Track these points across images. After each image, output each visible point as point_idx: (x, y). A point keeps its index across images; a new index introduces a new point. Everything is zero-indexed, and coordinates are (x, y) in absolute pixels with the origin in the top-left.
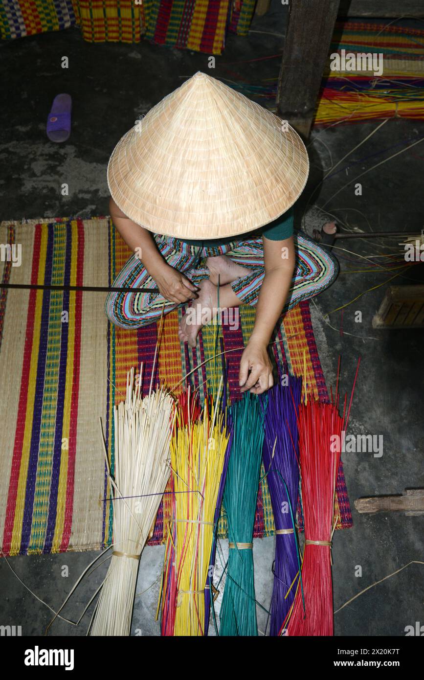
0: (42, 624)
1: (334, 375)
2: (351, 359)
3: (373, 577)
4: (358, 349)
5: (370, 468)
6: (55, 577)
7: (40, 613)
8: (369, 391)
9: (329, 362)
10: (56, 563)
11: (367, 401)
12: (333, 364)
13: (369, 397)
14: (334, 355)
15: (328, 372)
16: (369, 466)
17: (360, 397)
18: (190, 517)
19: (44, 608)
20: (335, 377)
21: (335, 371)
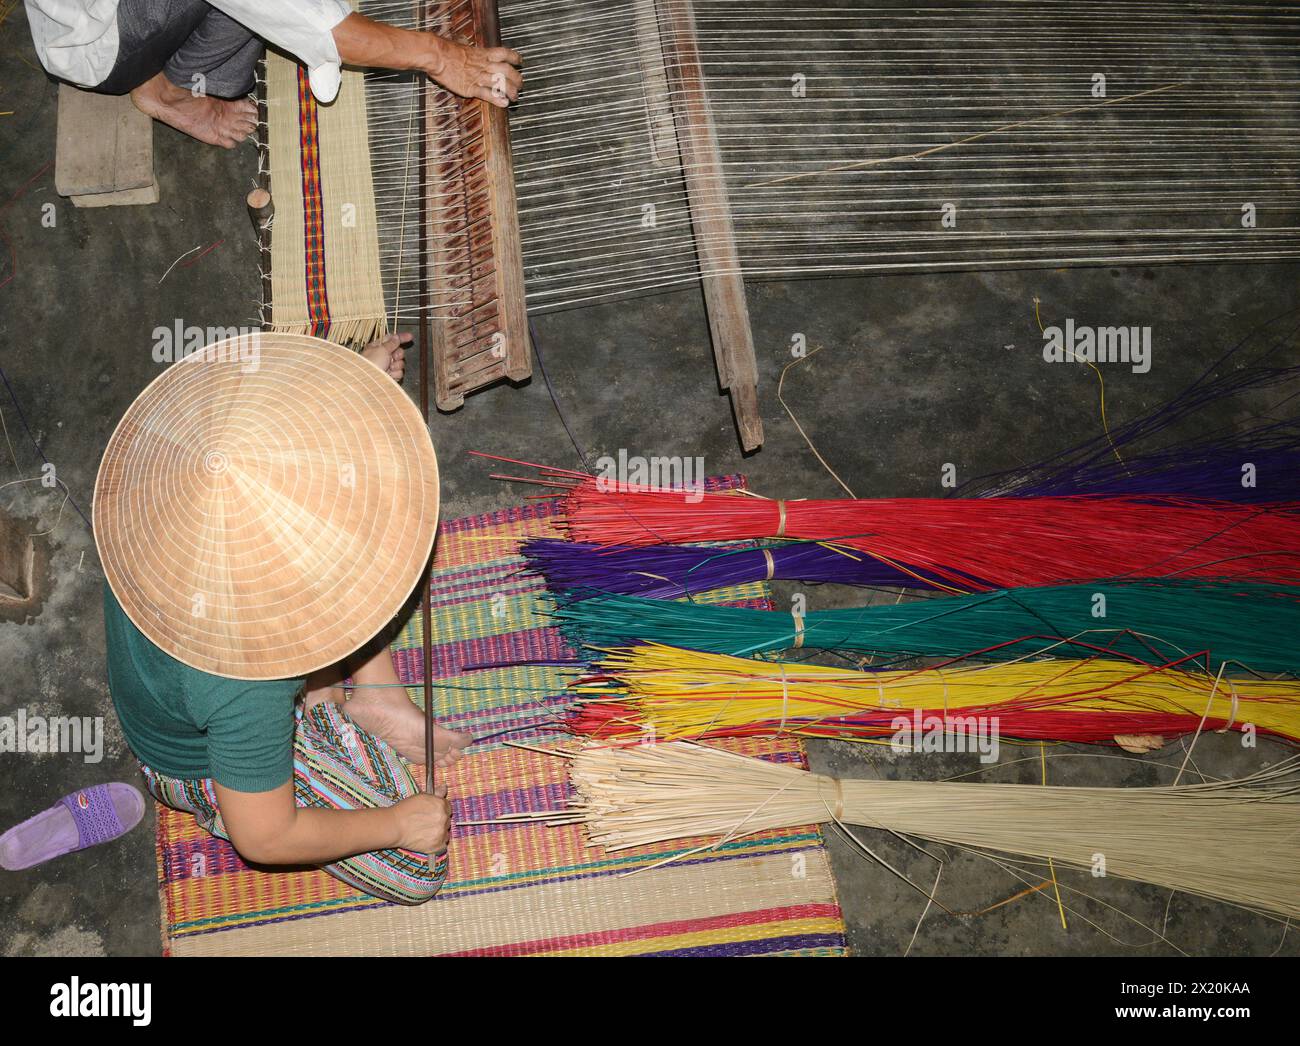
0: (946, 928)
1: (502, 493)
2: (472, 467)
3: (804, 451)
4: (454, 455)
5: (652, 448)
6: (878, 920)
7: (932, 934)
8: (528, 441)
9: (480, 501)
10: (857, 924)
11: (545, 446)
12: (484, 493)
13: (538, 443)
14: (468, 493)
15: (497, 503)
16: (648, 449)
17: (539, 455)
18: (778, 694)
19: (923, 931)
20: (507, 493)
21: (496, 492)
